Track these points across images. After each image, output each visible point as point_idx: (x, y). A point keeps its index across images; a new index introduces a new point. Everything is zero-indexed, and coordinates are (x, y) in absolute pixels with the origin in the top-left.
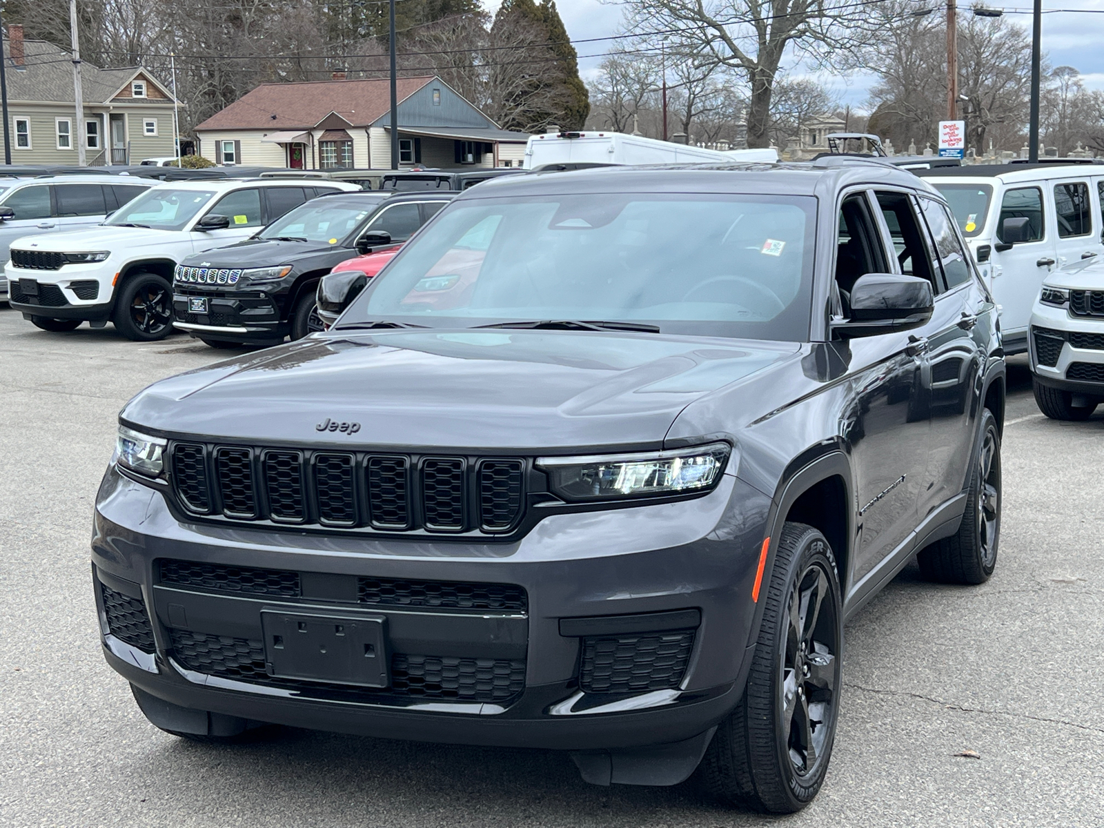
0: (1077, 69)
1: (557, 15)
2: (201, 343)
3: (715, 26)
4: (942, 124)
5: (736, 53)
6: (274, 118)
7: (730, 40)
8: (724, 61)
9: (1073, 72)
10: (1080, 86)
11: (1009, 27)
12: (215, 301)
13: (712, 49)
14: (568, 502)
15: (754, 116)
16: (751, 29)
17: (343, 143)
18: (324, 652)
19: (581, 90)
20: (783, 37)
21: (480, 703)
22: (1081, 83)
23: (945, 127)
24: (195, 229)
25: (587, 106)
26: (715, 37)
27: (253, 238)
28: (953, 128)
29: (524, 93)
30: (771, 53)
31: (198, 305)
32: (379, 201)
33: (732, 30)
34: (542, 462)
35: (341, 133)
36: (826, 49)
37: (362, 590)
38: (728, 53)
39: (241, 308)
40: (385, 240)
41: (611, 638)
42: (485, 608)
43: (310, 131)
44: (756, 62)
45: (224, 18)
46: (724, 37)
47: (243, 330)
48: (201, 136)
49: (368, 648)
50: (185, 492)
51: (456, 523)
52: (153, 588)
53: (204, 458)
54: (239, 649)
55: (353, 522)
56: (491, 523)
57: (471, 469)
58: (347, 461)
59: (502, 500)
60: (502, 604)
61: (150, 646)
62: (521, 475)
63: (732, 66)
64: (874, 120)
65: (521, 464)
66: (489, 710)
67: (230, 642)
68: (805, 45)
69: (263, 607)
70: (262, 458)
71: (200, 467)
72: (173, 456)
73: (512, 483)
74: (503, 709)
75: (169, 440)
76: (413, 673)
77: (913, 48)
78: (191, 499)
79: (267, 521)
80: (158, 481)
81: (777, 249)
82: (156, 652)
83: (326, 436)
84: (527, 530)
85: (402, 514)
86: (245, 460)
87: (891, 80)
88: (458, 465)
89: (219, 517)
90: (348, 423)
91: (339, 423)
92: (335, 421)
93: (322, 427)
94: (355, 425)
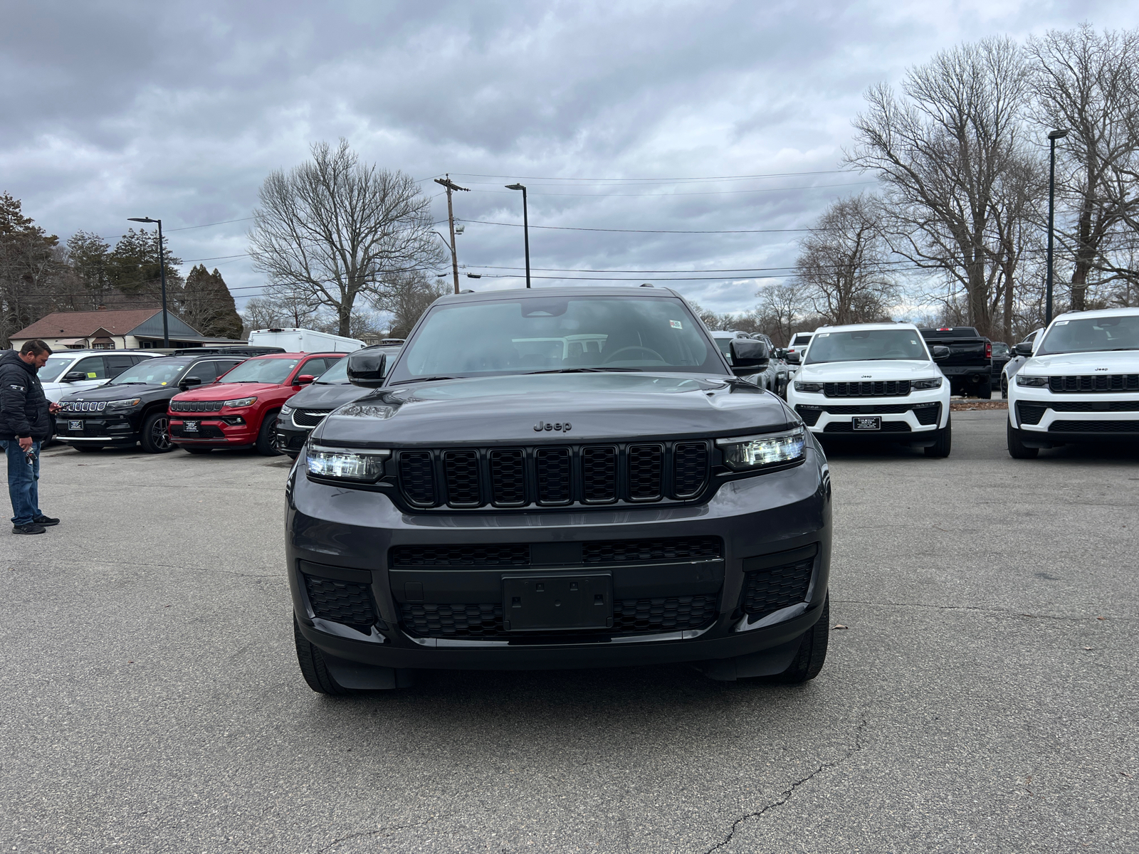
1: (222, 280)
2: (74, 450)
3: (317, 284)
5: (330, 298)
6: (62, 331)
7: (325, 290)
8: (324, 302)
12: (88, 422)
13: (318, 296)
14: (735, 471)
15: (342, 330)
16: (337, 287)
17: (108, 345)
18: (558, 605)
19: (238, 319)
20: (355, 290)
21: (680, 631)
24: (62, 381)
25: (242, 327)
26: (318, 290)
27: (107, 384)
29: (214, 318)
30: (348, 299)
31: (75, 425)
32: (189, 360)
34: (720, 441)
35: (107, 339)
36: (377, 297)
37: (585, 553)
38: (326, 298)
39: (107, 425)
40: (197, 382)
41: (767, 571)
42: (687, 557)
43: (86, 338)
44: (340, 303)
45: (21, 277)
46: (323, 290)
47: (110, 439)
48: (13, 342)
49: (599, 597)
50: (410, 491)
51: (654, 494)
52: (389, 571)
53: (431, 461)
54: (469, 613)
55: (568, 500)
56: (682, 492)
57: (669, 450)
58: (564, 452)
59: (692, 473)
60: (698, 552)
61: (366, 622)
62: (707, 453)
63: (328, 304)
64: (391, 336)
65: (705, 444)
66: (688, 635)
67: (461, 608)
68: (366, 296)
69: (502, 575)
70: (488, 456)
71: (427, 469)
72: (400, 462)
73: (701, 460)
74: (700, 632)
75: (391, 450)
76: (627, 614)
77: (409, 301)
78: (416, 496)
79: (489, 507)
80: (378, 484)
81: (679, 325)
82: (375, 627)
83: (544, 435)
84: (710, 494)
85: (610, 490)
86: (471, 460)
87: (399, 316)
88: (657, 449)
89: (444, 507)
90: (561, 423)
91: (553, 424)
92: (548, 423)
93: (538, 427)
94: (567, 425)
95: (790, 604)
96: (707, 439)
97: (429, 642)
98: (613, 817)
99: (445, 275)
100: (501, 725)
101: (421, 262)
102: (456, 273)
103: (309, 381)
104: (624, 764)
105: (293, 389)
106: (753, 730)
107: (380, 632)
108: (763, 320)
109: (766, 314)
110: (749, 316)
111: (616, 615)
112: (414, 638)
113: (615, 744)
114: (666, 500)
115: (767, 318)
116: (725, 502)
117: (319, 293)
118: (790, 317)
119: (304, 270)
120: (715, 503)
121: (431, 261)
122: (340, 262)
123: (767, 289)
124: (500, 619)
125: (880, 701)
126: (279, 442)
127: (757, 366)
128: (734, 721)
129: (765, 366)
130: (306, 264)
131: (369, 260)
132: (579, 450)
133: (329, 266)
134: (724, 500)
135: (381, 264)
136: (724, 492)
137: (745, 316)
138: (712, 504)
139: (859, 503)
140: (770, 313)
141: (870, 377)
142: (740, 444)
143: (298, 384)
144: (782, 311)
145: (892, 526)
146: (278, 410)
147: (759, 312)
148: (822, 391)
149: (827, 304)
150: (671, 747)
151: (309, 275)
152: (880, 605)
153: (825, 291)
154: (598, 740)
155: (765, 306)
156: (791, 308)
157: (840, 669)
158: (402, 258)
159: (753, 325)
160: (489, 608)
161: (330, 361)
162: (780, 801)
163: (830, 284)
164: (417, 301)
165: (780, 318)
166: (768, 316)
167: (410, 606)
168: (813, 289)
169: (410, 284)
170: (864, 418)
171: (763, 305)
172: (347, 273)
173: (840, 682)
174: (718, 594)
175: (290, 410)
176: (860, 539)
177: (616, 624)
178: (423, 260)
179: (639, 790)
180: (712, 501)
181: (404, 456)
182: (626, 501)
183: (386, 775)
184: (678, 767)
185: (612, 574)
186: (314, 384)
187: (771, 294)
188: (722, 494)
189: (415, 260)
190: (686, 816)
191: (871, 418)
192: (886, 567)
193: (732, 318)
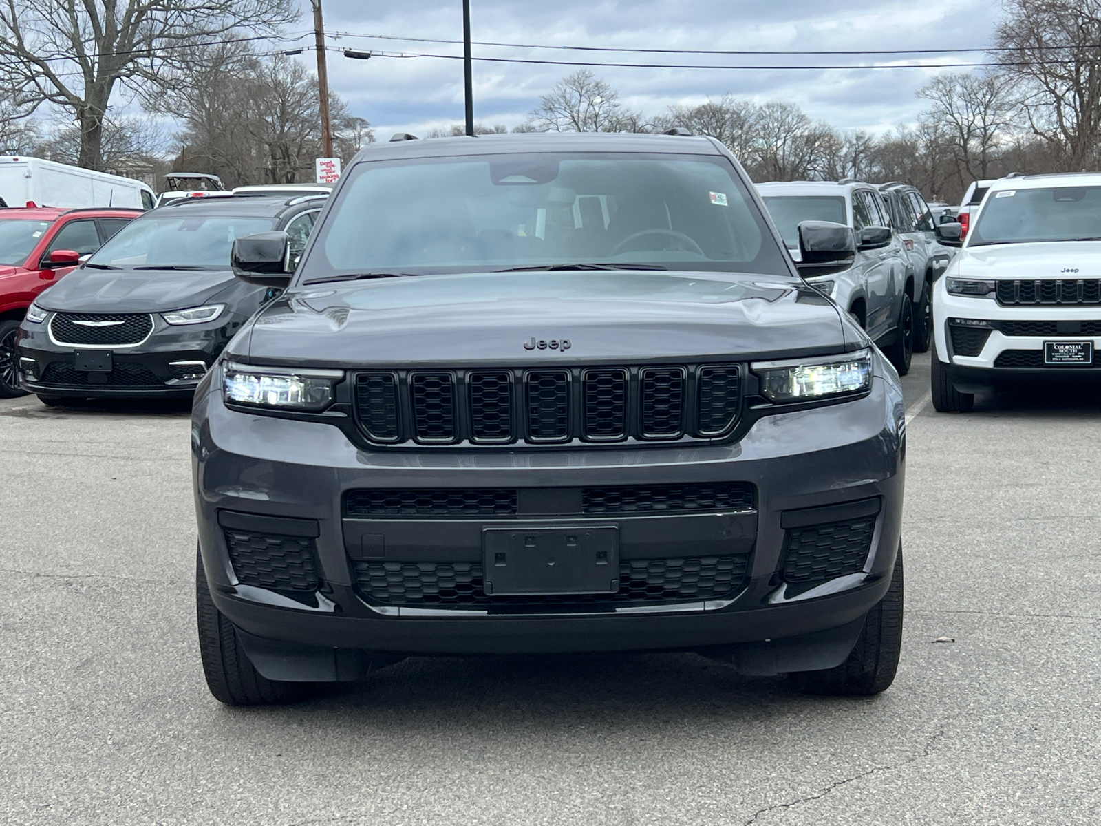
0: (367, 120)
3: (38, 61)
4: (318, 161)
5: (62, 91)
7: (54, 75)
8: (50, 97)
9: (364, 124)
10: (371, 136)
11: (310, 77)
13: (37, 84)
14: (774, 404)
15: (86, 154)
16: (75, 67)
18: (551, 564)
20: (113, 75)
21: (701, 600)
22: (373, 133)
23: (322, 164)
26: (38, 73)
28: (330, 164)
30: (99, 92)
33: (56, 67)
34: (756, 366)
36: (155, 88)
37: (586, 501)
38: (55, 90)
41: (813, 529)
42: (712, 507)
44: (83, 100)
46: (48, 73)
49: (602, 555)
50: (367, 422)
51: (673, 429)
52: (342, 521)
53: (395, 385)
54: (441, 574)
55: (565, 437)
56: (708, 428)
57: (691, 376)
58: (561, 377)
59: (720, 405)
60: (726, 502)
61: (307, 587)
62: (740, 379)
63: (59, 102)
64: (179, 165)
65: (737, 368)
66: (711, 606)
67: (431, 568)
68: (135, 86)
69: (484, 526)
70: (467, 380)
71: (390, 395)
72: (355, 387)
73: (732, 388)
74: (726, 603)
75: (345, 370)
76: (636, 577)
77: (215, 94)
78: (374, 429)
79: (465, 444)
80: (327, 413)
81: (722, 200)
82: (321, 592)
83: (537, 355)
84: (743, 431)
85: (618, 425)
86: (445, 384)
87: (195, 126)
88: (677, 374)
89: (410, 444)
90: (558, 341)
91: (548, 341)
92: (542, 340)
93: (530, 345)
94: (565, 342)
95: (843, 573)
96: (740, 362)
97: (392, 611)
98: (615, 808)
99: (299, 52)
100: (470, 733)
101: (246, 19)
102: (320, 48)
103: (72, 261)
104: (629, 765)
105: (41, 277)
106: (796, 738)
107: (327, 598)
108: (932, 145)
109: (940, 131)
110: (904, 137)
111: (624, 579)
112: (370, 605)
113: (620, 749)
114: (687, 439)
115: (940, 141)
116: (763, 440)
117: (41, 79)
118: (986, 138)
119: (10, 33)
120: (750, 442)
121: (266, 17)
122: (83, 17)
123: (939, 82)
124: (479, 581)
125: (970, 715)
126: (23, 371)
127: (836, 262)
128: (774, 730)
129: (849, 262)
130: (15, 20)
131: (142, 12)
132: (580, 373)
133: (60, 24)
134: (761, 437)
135: (166, 23)
136: (761, 428)
137: (896, 135)
138: (744, 442)
139: (1032, 485)
140: (947, 129)
141: (1076, 271)
142: (786, 368)
143: (49, 266)
144: (969, 127)
145: (1072, 517)
146: (20, 313)
147: (925, 127)
148: (993, 294)
149: (1055, 118)
150: (690, 752)
151: (20, 39)
152: (1011, 617)
153: (1052, 92)
154: (598, 746)
155: (937, 116)
156: (988, 122)
157: (928, 684)
158: (206, 11)
159: (912, 155)
160: (466, 567)
161: (107, 226)
162: (815, 795)
163: (1061, 77)
164: (233, 96)
165: (966, 141)
166: (943, 135)
167: (367, 565)
168: (1027, 88)
169: (219, 60)
170: (1064, 344)
171: (932, 114)
172: (97, 39)
173: (924, 696)
174: (749, 555)
175: (44, 315)
176: (1015, 534)
177: (622, 590)
178: (248, 15)
179: (647, 787)
180: (745, 439)
181: (361, 379)
182: (638, 438)
183: (334, 776)
184: (696, 769)
185: (619, 527)
186: (82, 268)
187: (949, 93)
188: (758, 430)
189: (234, 14)
190: (701, 807)
191: (1076, 343)
192: (1039, 571)
193: (869, 139)
